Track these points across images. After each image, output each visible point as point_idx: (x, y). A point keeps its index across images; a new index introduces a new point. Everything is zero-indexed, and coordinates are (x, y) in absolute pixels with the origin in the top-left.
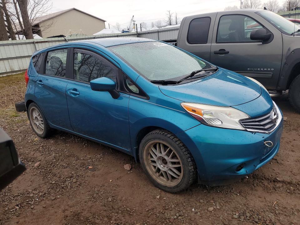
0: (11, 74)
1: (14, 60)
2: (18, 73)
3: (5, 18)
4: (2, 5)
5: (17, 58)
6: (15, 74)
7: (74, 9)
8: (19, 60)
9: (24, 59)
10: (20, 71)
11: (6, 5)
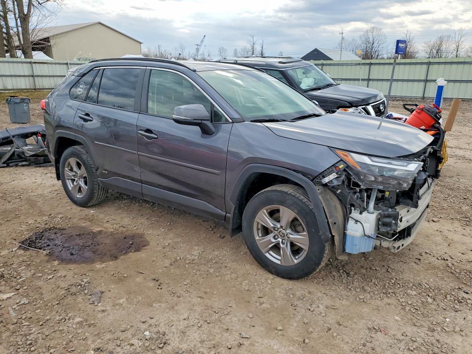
0: (3, 92)
1: (8, 78)
2: (10, 92)
3: (4, 30)
4: (2, 14)
5: (11, 76)
6: (7, 92)
7: (100, 23)
8: (14, 79)
9: (19, 78)
10: (13, 89)
11: (8, 15)
